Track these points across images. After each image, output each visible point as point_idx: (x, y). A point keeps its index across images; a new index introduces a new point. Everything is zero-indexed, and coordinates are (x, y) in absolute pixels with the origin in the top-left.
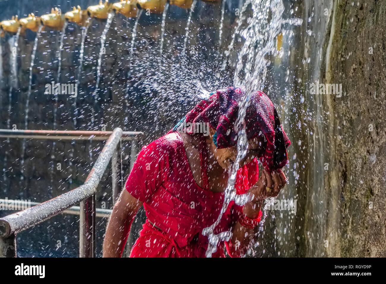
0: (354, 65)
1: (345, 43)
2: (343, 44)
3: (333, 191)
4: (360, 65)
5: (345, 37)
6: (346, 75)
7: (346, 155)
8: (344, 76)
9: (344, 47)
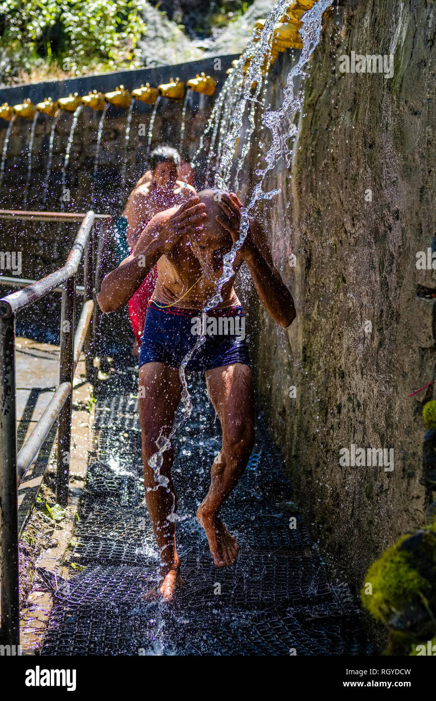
0: (326, 160)
1: (316, 139)
2: (313, 140)
3: (296, 276)
4: (333, 160)
5: (315, 134)
6: (316, 170)
7: (311, 243)
8: (314, 170)
9: (314, 143)
